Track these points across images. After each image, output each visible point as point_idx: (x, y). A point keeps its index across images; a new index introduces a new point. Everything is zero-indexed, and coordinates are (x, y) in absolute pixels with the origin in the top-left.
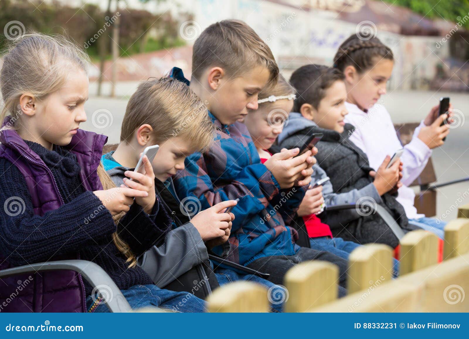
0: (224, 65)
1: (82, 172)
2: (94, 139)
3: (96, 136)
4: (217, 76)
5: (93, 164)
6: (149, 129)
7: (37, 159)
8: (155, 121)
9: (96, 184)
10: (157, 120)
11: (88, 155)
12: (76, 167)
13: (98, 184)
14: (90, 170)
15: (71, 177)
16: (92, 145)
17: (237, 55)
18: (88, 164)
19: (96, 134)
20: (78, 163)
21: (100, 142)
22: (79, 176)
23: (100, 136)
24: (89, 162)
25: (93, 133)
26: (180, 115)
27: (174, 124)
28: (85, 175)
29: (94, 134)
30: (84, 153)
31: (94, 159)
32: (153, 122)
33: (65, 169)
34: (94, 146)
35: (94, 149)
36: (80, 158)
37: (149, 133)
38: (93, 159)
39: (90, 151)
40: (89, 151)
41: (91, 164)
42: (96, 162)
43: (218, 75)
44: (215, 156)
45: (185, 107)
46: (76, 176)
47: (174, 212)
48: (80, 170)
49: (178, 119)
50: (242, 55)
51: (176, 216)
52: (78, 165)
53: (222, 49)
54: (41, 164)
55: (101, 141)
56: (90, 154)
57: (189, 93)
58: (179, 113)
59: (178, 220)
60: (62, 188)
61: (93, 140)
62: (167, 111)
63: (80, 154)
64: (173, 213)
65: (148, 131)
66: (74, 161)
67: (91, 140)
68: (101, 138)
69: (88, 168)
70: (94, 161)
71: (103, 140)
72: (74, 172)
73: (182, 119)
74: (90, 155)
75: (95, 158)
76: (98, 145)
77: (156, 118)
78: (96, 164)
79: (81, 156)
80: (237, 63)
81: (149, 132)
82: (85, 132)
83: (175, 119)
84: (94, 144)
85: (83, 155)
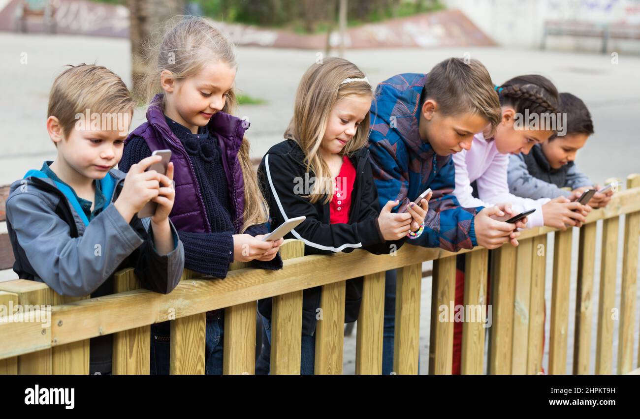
0: (438, 101)
3: (239, 121)
4: (432, 108)
5: (234, 149)
7: (177, 142)
11: (230, 140)
12: (216, 151)
13: (235, 168)
14: (230, 155)
15: (210, 162)
16: (234, 130)
18: (229, 148)
19: (239, 118)
21: (242, 127)
24: (229, 146)
25: (236, 117)
28: (225, 158)
30: (227, 137)
33: (203, 155)
34: (236, 131)
35: (236, 134)
38: (234, 144)
39: (232, 136)
40: (230, 135)
41: (232, 149)
42: (237, 148)
48: (221, 154)
50: (455, 96)
52: (218, 149)
54: (180, 147)
56: (231, 138)
60: (199, 175)
61: (236, 125)
63: (223, 137)
66: (214, 145)
67: (233, 126)
69: (229, 152)
70: (235, 147)
72: (213, 156)
74: (232, 140)
75: (236, 144)
76: (239, 131)
78: (236, 150)
79: (223, 140)
82: (229, 117)
85: (225, 139)
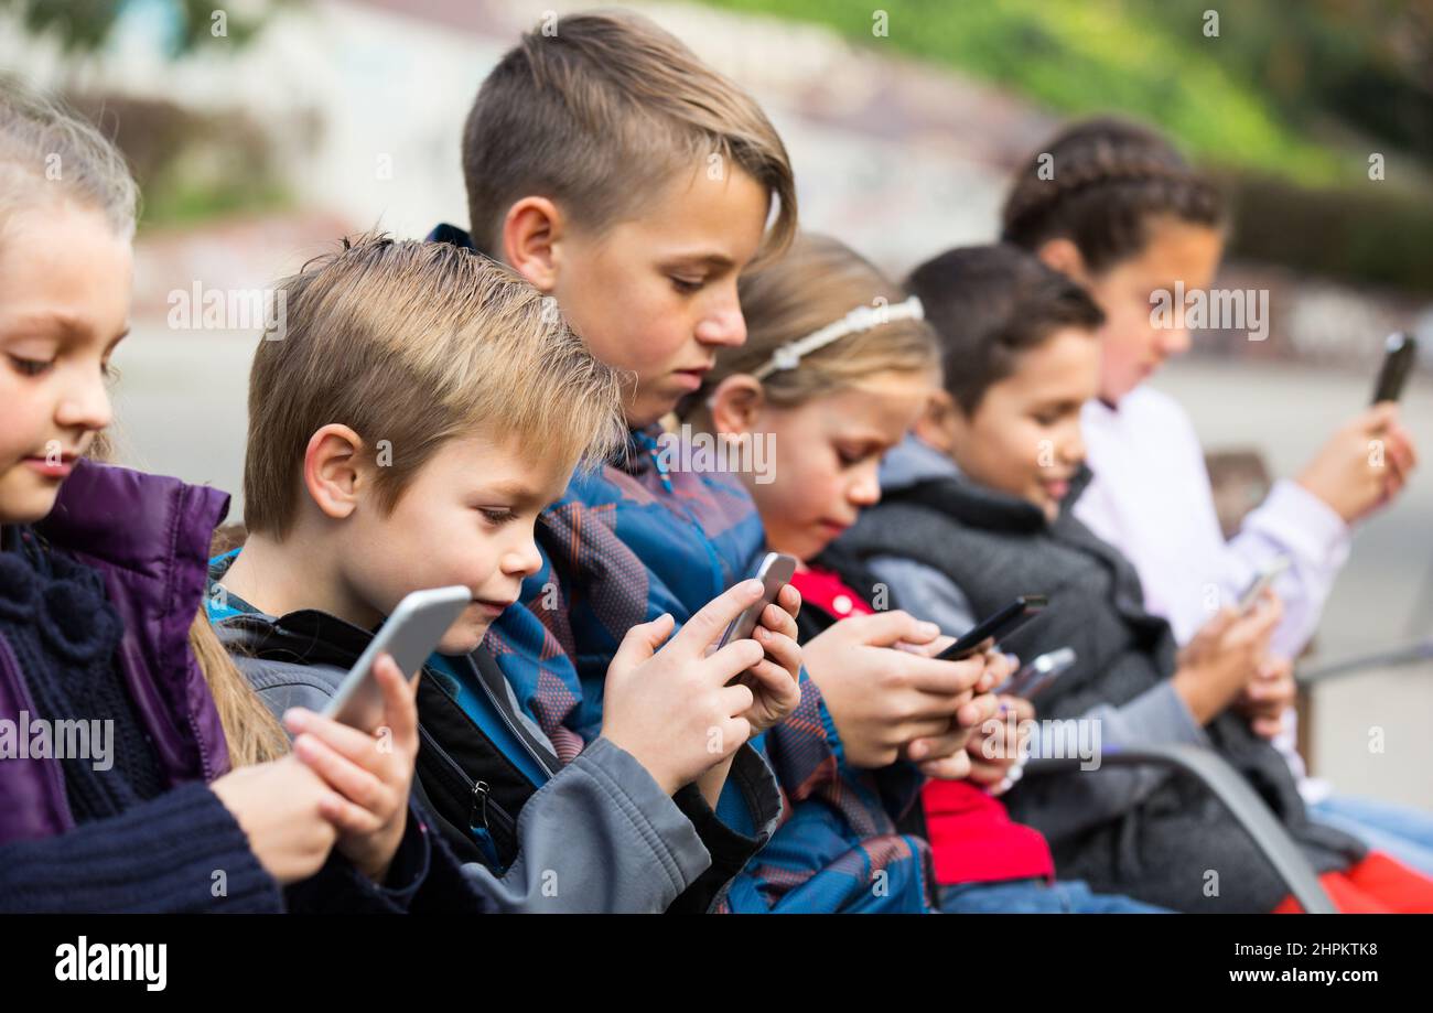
0: (554, 187)
1: (129, 642)
2: (173, 506)
3: (182, 495)
4: (542, 235)
5: (172, 611)
6: (347, 443)
8: (358, 401)
9: (184, 695)
10: (365, 395)
11: (152, 575)
12: (102, 619)
13: (193, 693)
14: (163, 638)
15: (82, 665)
16: (167, 530)
17: (595, 136)
18: (151, 612)
19: (180, 483)
20: (111, 605)
21: (198, 518)
22: (118, 660)
23: (197, 494)
24: (154, 603)
25: (168, 480)
26: (453, 348)
27: (439, 387)
28: (140, 655)
29: (174, 485)
30: (137, 566)
31: (175, 591)
32: (350, 410)
33: (56, 629)
34: (175, 535)
35: (177, 548)
36: (117, 585)
37: (352, 459)
38: (172, 589)
39: (159, 559)
40: (152, 555)
41: (166, 611)
42: (185, 603)
43: (542, 227)
44: (606, 561)
45: (460, 316)
46: (102, 660)
47: (481, 786)
48: (120, 635)
49: (446, 364)
50: (611, 135)
51: (491, 801)
52: (111, 613)
53: (537, 129)
55: (201, 514)
56: (157, 568)
57: (468, 266)
58: (445, 341)
59: (497, 811)
61: (170, 509)
62: (394, 346)
63: (119, 569)
64: (477, 789)
65: (344, 452)
66: (93, 597)
67: (159, 513)
68: (202, 500)
69: (154, 627)
70: (178, 600)
71: (211, 513)
72: (94, 641)
73: (463, 359)
74: (160, 574)
75: (179, 588)
76: (188, 530)
77: (362, 388)
78: (184, 612)
79: (123, 578)
80: (598, 170)
81: (350, 456)
82: (136, 479)
83: (436, 369)
84: (176, 529)
85: (130, 574)
